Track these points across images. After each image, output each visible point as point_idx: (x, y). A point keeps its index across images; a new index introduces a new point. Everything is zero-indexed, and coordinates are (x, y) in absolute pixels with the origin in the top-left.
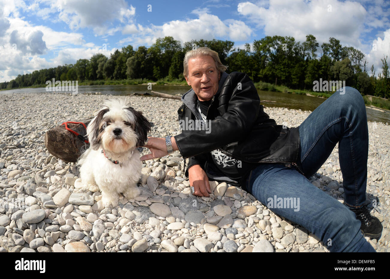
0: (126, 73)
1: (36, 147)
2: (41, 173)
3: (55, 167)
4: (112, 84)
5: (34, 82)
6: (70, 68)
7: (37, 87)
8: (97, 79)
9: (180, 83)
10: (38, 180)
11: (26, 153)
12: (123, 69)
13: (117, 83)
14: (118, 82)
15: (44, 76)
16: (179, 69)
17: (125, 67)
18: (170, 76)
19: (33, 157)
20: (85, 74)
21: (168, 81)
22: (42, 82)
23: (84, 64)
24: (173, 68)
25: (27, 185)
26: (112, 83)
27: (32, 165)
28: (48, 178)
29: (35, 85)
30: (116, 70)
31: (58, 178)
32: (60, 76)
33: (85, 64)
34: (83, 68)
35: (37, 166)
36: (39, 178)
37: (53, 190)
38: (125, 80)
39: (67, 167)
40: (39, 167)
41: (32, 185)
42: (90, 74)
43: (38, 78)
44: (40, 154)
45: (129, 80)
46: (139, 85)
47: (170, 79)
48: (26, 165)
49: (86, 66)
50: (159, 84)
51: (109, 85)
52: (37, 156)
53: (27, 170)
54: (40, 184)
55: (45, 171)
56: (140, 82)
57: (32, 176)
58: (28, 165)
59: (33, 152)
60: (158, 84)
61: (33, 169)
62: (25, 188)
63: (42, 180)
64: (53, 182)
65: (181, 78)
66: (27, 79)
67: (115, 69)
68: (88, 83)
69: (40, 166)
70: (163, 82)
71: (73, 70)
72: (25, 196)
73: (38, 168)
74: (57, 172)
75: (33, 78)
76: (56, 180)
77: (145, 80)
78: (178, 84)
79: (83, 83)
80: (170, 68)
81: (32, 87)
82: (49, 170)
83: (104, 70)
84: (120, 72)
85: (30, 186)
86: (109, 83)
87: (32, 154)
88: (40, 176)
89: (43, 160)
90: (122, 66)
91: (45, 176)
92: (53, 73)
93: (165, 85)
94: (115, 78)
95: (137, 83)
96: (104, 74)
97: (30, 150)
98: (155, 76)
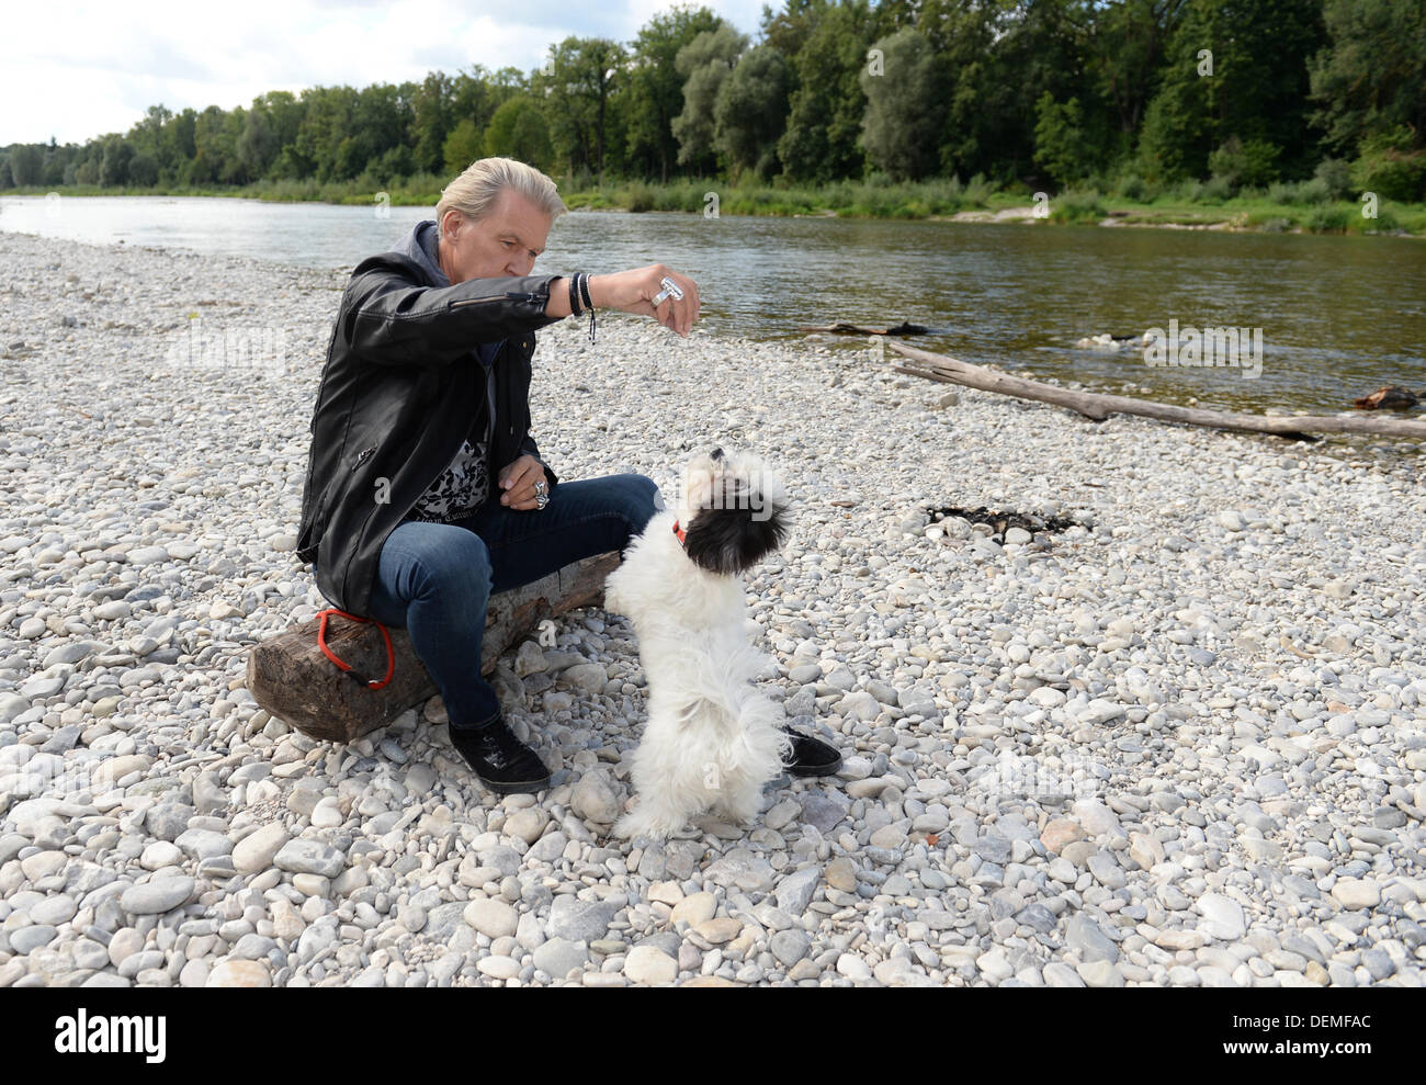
0: (862, 141)
1: (225, 662)
2: (217, 769)
3: (273, 752)
4: (765, 209)
5: (266, 163)
6: (507, 92)
7: (286, 198)
8: (675, 172)
9: (1210, 213)
10: (204, 790)
11: (180, 685)
12: (838, 116)
13: (797, 203)
14: (805, 196)
15: (335, 133)
16: (1215, 113)
17: (851, 102)
18: (1148, 157)
19: (205, 706)
20: (601, 136)
21: (1133, 194)
22: (322, 169)
23: (594, 70)
24: (1176, 105)
25: (161, 809)
26: (766, 201)
27: (194, 739)
28: (239, 788)
29: (274, 180)
30: (798, 120)
31: (271, 789)
32: (444, 139)
33: (603, 72)
34: (589, 96)
35: (211, 742)
36: (207, 786)
37: (243, 826)
38: (847, 183)
39: (314, 754)
40: (219, 744)
41: (179, 808)
42: (632, 137)
43: (292, 140)
44: (232, 698)
45: (876, 185)
46: (937, 219)
47: (1145, 184)
48: (170, 739)
49: (605, 85)
50: (1066, 216)
51: (751, 213)
52: (220, 703)
53: (171, 755)
54: (209, 806)
55: (236, 765)
56: (942, 203)
57: (185, 777)
58: (178, 737)
59: (206, 684)
60: (1058, 218)
61: (198, 755)
62: (151, 819)
63: (216, 794)
64: (250, 803)
65: (1225, 173)
66: (217, 140)
67: (789, 111)
68: (619, 194)
69: (222, 744)
70: (1093, 208)
71: (523, 107)
72: (148, 840)
73: (214, 749)
74: (277, 770)
75: (258, 140)
76: (263, 795)
77: (977, 188)
78: (1196, 216)
79: (591, 194)
80: (1154, 108)
81: (256, 196)
82: (249, 762)
83: (720, 122)
84: (823, 134)
85: (170, 810)
86: (748, 205)
87: (205, 691)
88: (213, 780)
89: (240, 720)
90: (836, 92)
91: (229, 781)
92: (392, 115)
93: (1108, 223)
94: (786, 169)
95: (925, 207)
96: (722, 144)
97: (197, 676)
98: (1047, 161)
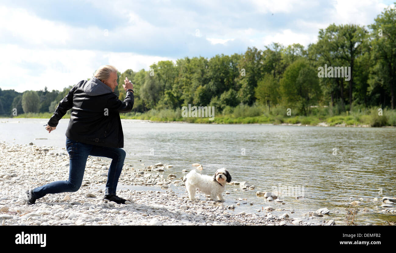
5: (156, 100)
15: (194, 83)
23: (347, 43)
32: (256, 86)
33: (352, 45)
42: (371, 82)
43: (170, 87)
49: (354, 52)
68: (364, 116)
71: (303, 66)
75: (152, 88)
81: (149, 118)
92: (227, 73)
